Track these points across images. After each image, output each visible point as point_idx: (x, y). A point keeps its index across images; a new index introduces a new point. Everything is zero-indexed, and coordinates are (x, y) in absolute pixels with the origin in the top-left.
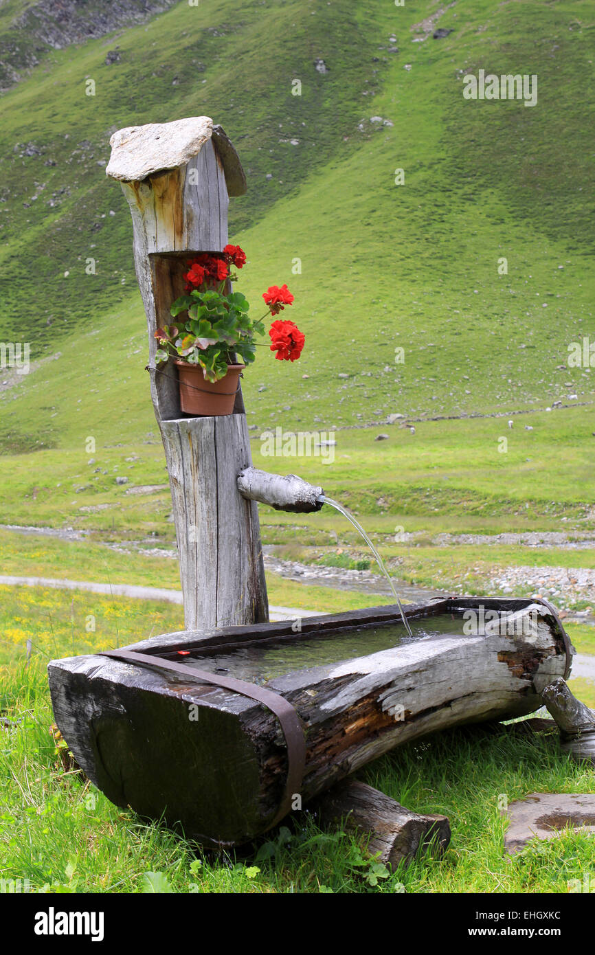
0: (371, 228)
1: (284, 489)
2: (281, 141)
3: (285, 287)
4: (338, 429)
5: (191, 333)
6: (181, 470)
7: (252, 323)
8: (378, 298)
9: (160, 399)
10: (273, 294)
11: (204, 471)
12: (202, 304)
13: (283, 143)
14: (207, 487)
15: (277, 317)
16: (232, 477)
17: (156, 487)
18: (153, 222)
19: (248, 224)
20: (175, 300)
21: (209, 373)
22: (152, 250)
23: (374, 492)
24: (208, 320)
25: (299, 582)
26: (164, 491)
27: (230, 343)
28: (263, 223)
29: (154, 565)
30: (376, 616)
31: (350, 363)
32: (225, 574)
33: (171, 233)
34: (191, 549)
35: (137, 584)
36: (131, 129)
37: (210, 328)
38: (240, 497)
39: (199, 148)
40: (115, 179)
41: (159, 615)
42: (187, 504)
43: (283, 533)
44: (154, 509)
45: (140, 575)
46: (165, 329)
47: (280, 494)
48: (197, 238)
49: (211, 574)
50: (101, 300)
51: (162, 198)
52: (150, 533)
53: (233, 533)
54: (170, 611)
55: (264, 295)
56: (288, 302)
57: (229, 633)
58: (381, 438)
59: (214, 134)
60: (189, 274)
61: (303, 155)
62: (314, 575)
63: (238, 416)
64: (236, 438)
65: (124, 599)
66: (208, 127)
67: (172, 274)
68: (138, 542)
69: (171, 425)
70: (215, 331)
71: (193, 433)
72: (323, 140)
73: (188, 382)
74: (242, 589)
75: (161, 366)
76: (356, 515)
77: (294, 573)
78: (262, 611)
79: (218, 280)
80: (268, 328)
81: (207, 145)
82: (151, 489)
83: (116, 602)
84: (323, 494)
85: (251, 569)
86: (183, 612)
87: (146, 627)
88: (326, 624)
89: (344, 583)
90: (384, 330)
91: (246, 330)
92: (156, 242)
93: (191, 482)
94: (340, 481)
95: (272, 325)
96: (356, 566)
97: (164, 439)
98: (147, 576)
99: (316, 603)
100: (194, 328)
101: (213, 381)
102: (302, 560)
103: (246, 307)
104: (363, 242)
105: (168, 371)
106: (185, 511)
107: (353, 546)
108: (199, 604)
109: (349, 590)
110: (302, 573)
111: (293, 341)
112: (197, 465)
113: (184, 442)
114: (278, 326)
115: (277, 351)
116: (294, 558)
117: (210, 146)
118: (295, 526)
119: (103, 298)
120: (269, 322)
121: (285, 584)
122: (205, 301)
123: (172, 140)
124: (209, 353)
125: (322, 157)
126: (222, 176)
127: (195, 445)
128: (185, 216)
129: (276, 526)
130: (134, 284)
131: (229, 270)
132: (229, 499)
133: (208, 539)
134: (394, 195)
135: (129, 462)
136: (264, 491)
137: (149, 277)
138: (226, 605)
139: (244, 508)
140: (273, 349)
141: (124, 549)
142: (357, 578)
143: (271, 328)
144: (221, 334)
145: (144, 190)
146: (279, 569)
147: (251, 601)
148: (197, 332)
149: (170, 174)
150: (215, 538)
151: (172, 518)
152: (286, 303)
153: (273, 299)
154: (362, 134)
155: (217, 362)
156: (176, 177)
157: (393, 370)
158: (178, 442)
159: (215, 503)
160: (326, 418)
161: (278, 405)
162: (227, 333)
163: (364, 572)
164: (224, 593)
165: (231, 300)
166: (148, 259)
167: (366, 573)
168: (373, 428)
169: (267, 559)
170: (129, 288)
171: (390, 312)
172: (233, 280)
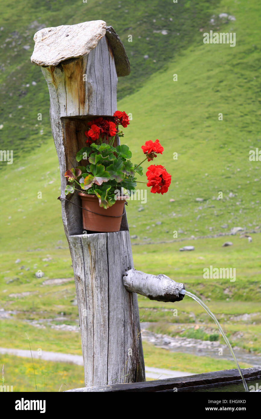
0: (219, 94)
1: (156, 285)
2: (155, 32)
3: (158, 141)
4: (196, 239)
5: (91, 173)
6: (83, 270)
7: (133, 167)
8: (224, 144)
9: (68, 220)
10: (149, 147)
11: (99, 271)
12: (98, 153)
13: (156, 33)
14: (101, 283)
15: (152, 163)
16: (119, 275)
17: (65, 280)
18: (64, 95)
19: (131, 91)
20: (79, 150)
21: (103, 202)
22: (63, 114)
23: (222, 284)
24: (103, 164)
25: (167, 350)
26: (70, 283)
27: (118, 181)
28: (142, 90)
29: (63, 336)
30: (222, 377)
31: (205, 191)
32: (114, 346)
33: (77, 102)
34: (89, 327)
35: (50, 350)
36: (49, 29)
37: (104, 170)
38: (125, 291)
39: (97, 43)
40: (37, 65)
41: (65, 373)
42: (87, 295)
43: (156, 314)
44: (63, 295)
45: (52, 344)
46: (72, 170)
47: (154, 288)
48: (95, 106)
49: (104, 346)
50: (26, 146)
51: (71, 78)
52: (59, 313)
53: (120, 316)
54: (74, 370)
55: (143, 147)
56: (160, 152)
57: (117, 389)
58: (226, 245)
59: (107, 33)
60: (89, 132)
61: (170, 42)
62: (178, 344)
63: (123, 232)
64: (122, 248)
65: (40, 361)
66: (103, 28)
67: (77, 132)
68: (51, 320)
69: (76, 239)
70: (108, 172)
71: (91, 245)
72: (185, 30)
73: (88, 208)
74: (126, 357)
75: (69, 197)
76: (209, 301)
77: (163, 343)
78: (140, 373)
79: (110, 136)
80: (145, 170)
81: (102, 40)
82: (60, 281)
83: (35, 364)
84: (184, 289)
85: (132, 341)
86: (83, 371)
87: (56, 382)
88: (186, 383)
89: (200, 351)
90: (229, 167)
91: (129, 172)
92: (66, 109)
93: (90, 280)
94: (197, 276)
95: (148, 168)
96: (209, 338)
97: (71, 249)
98: (57, 344)
99: (179, 366)
100: (93, 170)
101: (106, 208)
102: (169, 334)
103: (129, 155)
104: (214, 104)
105: (74, 200)
106: (85, 300)
107: (207, 323)
108: (95, 367)
109: (204, 356)
110: (170, 343)
111: (163, 179)
112: (94, 267)
113: (85, 251)
114: (152, 169)
115: (152, 187)
116: (164, 332)
117: (105, 41)
118: (164, 308)
119: (27, 144)
120: (146, 166)
121: (157, 351)
122: (100, 151)
123: (77, 37)
124: (103, 187)
125: (185, 43)
126: (113, 62)
127: (93, 253)
128: (87, 91)
129: (150, 308)
130: (50, 134)
131: (117, 129)
132: (117, 291)
133: (102, 320)
134: (236, 70)
135: (45, 262)
136: (142, 286)
137: (61, 134)
138: (114, 368)
139: (128, 298)
140: (149, 185)
141: (40, 324)
142: (209, 347)
143: (148, 170)
144: (112, 175)
145: (58, 72)
146: (153, 340)
147: (132, 365)
148: (95, 173)
149: (76, 61)
150: (107, 320)
151: (76, 302)
152: (158, 153)
153: (149, 150)
154: (213, 26)
155: (108, 194)
156: (81, 63)
157: (236, 196)
158: (81, 250)
159: (107, 294)
160: (187, 231)
161: (152, 221)
162: (116, 174)
163: (215, 343)
164: (113, 359)
165: (119, 150)
166: (60, 121)
167: (216, 343)
168: (220, 238)
169: (144, 333)
170: (46, 137)
171: (233, 154)
172: (120, 136)
